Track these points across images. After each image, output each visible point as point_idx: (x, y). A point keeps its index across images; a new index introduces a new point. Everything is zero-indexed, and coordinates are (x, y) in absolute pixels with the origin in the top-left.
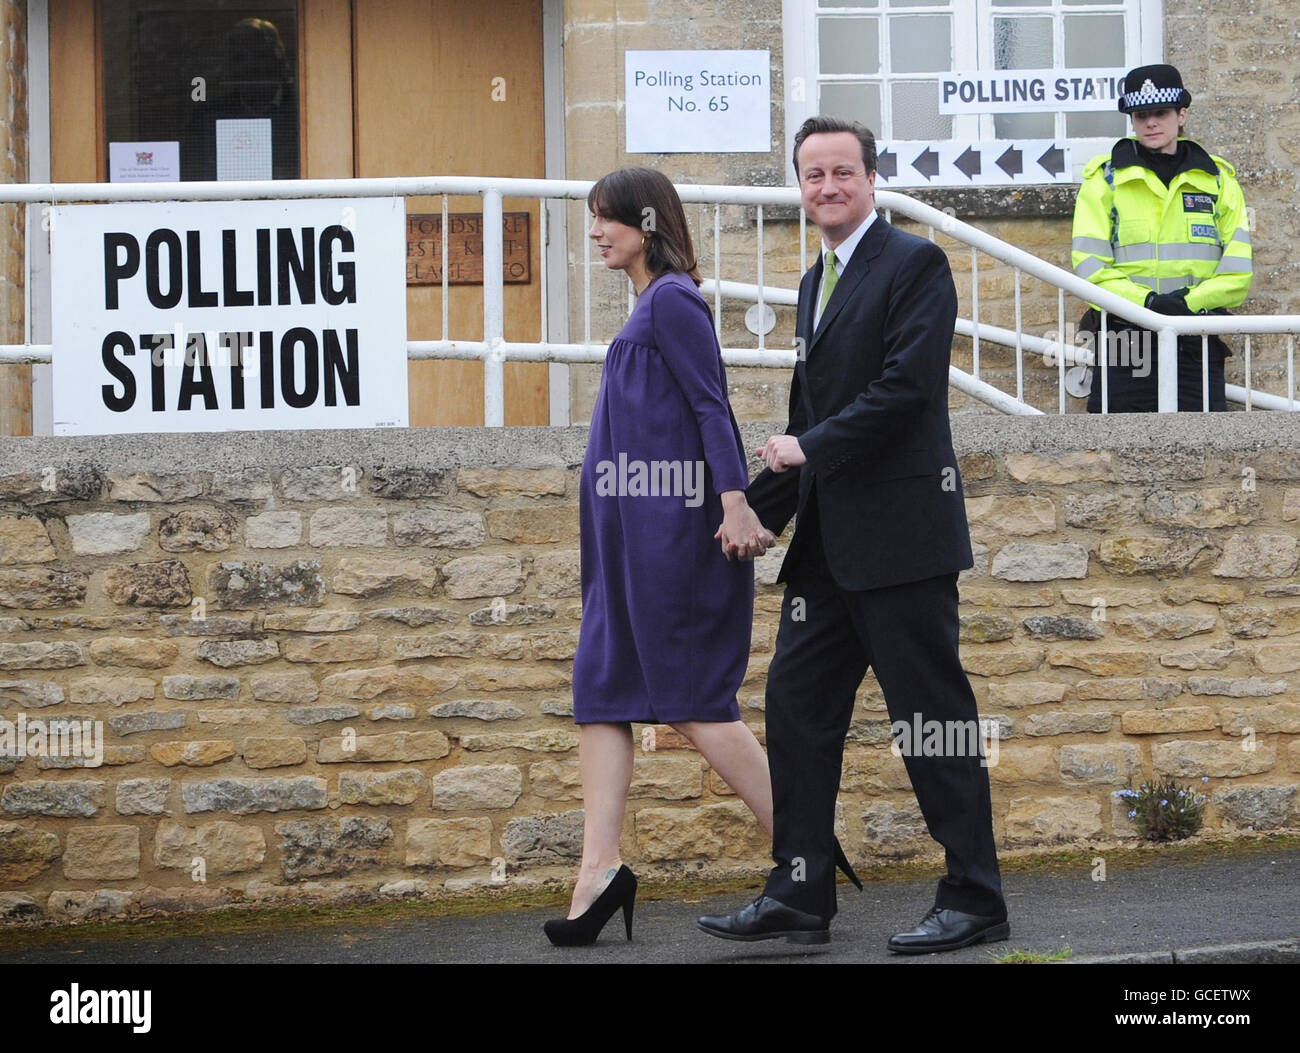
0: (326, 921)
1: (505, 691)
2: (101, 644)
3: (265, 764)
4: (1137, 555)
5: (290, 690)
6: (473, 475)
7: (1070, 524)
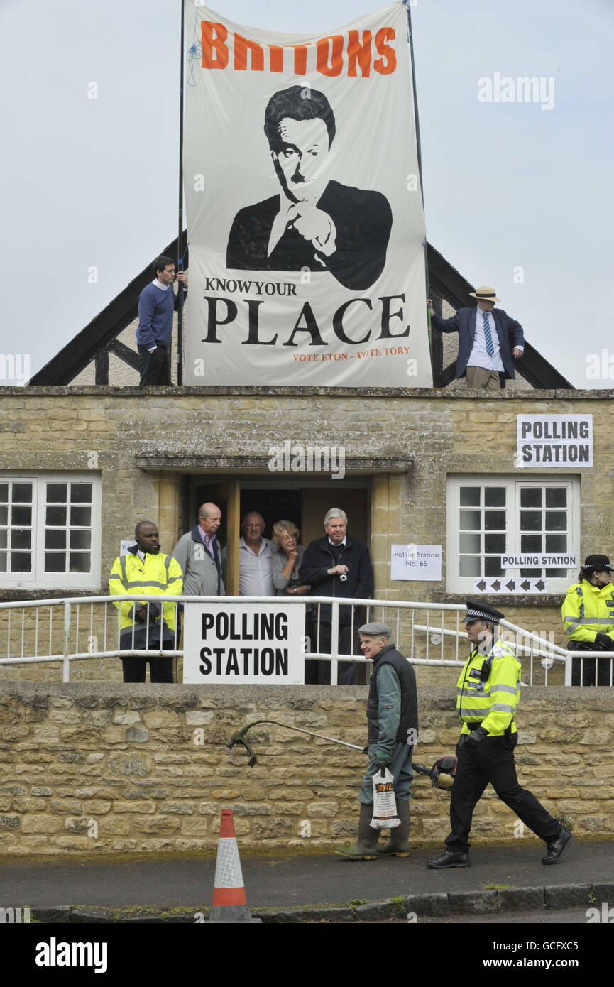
0: (269, 855)
1: (333, 777)
2: (196, 756)
3: (250, 799)
4: (553, 736)
5: (259, 774)
6: (324, 702)
7: (530, 725)
